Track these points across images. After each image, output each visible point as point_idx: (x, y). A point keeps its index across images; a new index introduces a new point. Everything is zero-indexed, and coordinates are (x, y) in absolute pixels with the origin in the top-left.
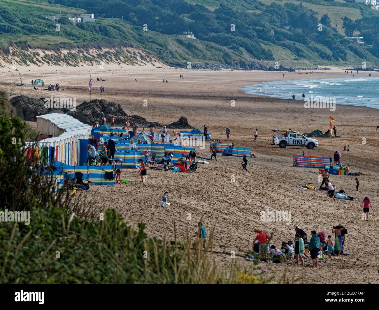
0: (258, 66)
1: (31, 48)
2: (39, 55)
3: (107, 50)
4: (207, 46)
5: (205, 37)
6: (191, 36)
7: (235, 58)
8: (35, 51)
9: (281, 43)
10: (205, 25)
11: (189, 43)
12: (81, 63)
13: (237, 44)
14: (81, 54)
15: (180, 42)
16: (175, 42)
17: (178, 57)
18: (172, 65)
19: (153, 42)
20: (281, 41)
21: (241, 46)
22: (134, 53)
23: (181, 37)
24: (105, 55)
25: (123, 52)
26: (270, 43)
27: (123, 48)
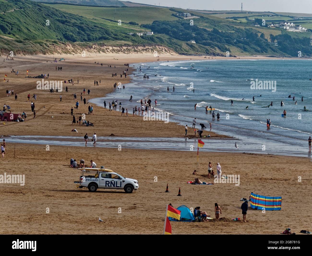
0: (220, 55)
1: (106, 46)
2: (109, 49)
3: (148, 47)
4: (199, 46)
5: (201, 42)
6: (193, 42)
7: (211, 51)
8: (108, 47)
9: (237, 45)
10: (201, 37)
11: (191, 45)
12: (131, 53)
13: (214, 45)
14: (133, 49)
15: (188, 44)
16: (185, 44)
17: (183, 50)
18: (180, 54)
19: (176, 44)
20: (237, 44)
21: (216, 46)
22: (162, 49)
23: (189, 42)
24: (146, 50)
25: (156, 48)
26: (231, 45)
27: (157, 46)
